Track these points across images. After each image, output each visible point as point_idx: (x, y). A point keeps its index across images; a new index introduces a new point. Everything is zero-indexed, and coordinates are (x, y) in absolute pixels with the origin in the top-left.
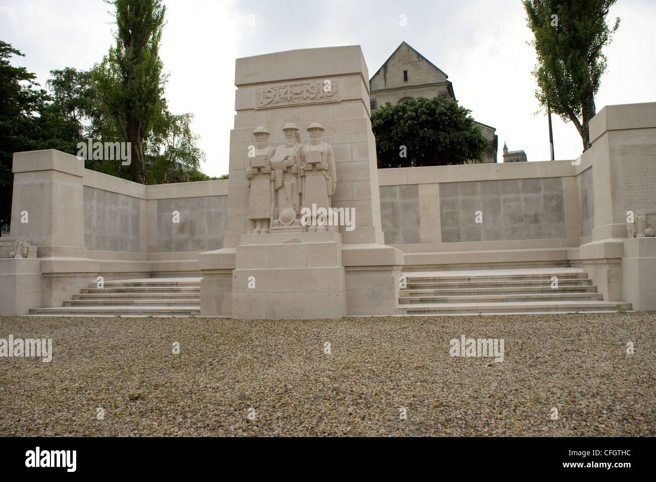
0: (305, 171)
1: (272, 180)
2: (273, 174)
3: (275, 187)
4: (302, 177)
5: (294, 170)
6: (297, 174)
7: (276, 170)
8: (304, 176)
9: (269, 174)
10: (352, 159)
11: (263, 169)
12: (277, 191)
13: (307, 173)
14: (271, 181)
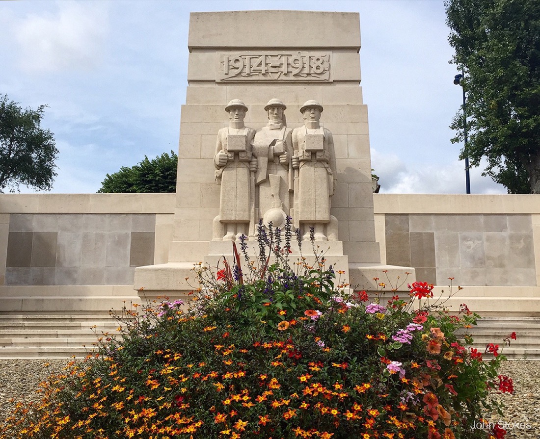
0: (299, 161)
1: (253, 171)
2: (254, 163)
3: (255, 180)
4: (294, 169)
5: (283, 159)
6: (288, 166)
7: (258, 157)
8: (298, 168)
9: (249, 162)
10: (348, 155)
11: (242, 155)
12: (257, 186)
13: (301, 164)
14: (250, 172)
